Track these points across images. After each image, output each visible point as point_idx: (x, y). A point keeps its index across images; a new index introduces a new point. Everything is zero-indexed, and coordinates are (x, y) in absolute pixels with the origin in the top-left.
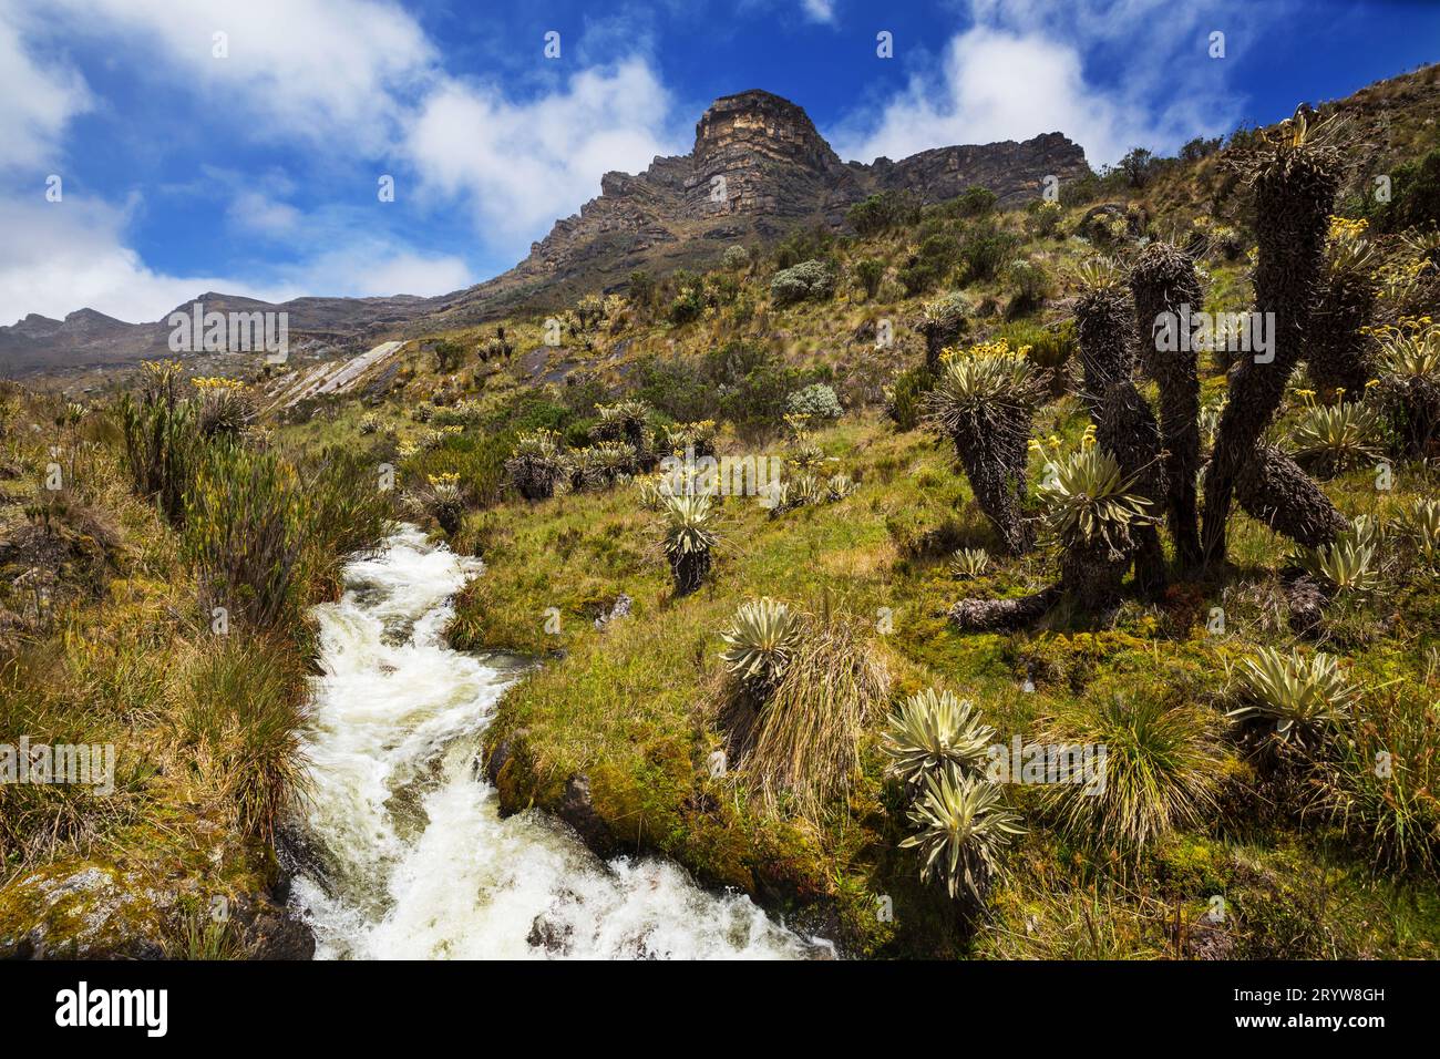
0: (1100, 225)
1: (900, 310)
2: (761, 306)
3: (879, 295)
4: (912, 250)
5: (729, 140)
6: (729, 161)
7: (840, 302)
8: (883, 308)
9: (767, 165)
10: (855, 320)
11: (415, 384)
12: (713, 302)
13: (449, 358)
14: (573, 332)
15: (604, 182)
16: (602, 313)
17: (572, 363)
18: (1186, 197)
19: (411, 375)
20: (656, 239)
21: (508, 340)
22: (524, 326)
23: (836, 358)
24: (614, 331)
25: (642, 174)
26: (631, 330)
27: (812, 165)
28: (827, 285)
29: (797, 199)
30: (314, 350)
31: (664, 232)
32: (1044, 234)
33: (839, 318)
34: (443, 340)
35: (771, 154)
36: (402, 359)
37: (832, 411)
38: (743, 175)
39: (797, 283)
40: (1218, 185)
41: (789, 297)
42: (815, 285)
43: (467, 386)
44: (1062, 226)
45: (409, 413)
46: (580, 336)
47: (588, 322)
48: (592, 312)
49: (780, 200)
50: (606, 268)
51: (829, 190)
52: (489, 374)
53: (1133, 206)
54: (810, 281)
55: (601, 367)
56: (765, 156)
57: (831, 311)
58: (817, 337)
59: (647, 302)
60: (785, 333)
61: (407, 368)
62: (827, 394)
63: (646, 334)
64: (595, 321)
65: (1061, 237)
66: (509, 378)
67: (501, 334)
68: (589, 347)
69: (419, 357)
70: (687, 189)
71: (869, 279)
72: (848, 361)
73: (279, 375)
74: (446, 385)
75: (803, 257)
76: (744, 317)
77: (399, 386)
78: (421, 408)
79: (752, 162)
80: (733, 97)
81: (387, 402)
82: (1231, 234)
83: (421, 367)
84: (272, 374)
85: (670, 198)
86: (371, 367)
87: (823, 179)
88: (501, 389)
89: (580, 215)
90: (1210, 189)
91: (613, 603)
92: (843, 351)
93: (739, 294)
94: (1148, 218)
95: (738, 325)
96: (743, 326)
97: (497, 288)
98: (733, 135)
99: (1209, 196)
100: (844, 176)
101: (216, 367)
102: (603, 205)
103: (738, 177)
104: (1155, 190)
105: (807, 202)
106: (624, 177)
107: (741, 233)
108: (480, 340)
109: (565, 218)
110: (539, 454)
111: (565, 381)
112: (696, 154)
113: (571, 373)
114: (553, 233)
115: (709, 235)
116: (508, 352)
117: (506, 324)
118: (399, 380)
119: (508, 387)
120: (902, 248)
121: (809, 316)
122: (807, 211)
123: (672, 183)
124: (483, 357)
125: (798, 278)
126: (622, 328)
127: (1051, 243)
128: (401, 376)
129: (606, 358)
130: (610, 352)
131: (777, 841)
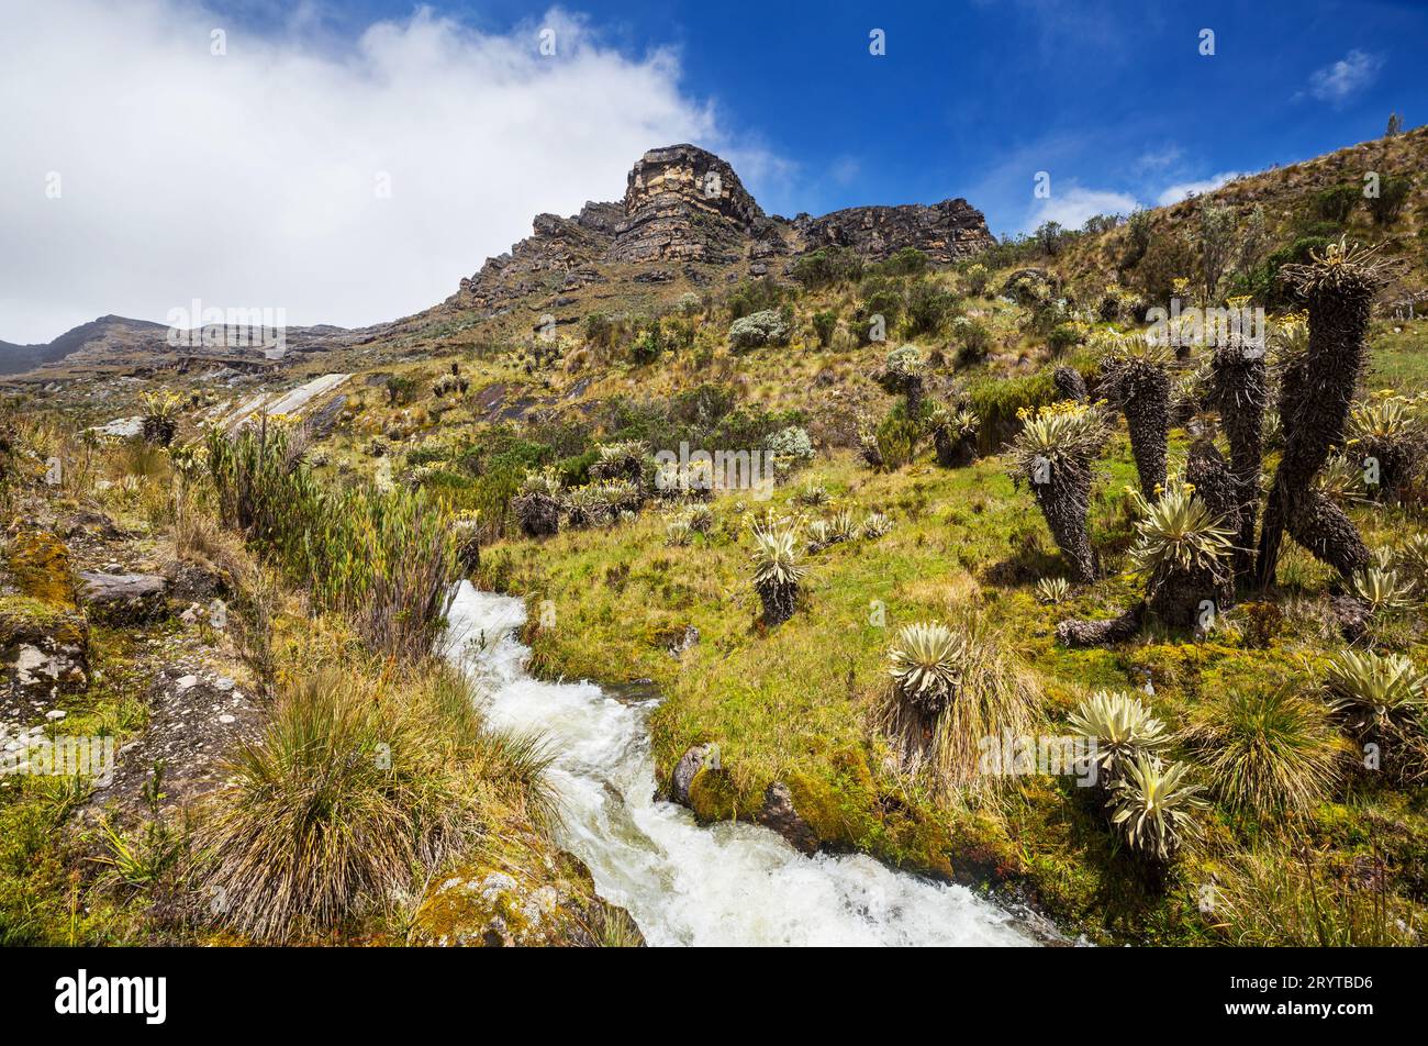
0: (1024, 288)
1: (855, 360)
2: (719, 352)
3: (833, 345)
4: (859, 304)
5: (659, 190)
6: (660, 209)
7: (797, 350)
8: (839, 356)
9: (696, 216)
10: (813, 366)
11: (364, 418)
12: (671, 346)
13: (401, 392)
14: (529, 370)
15: (535, 224)
16: (557, 352)
17: (530, 401)
18: (1093, 265)
19: (361, 407)
20: (587, 281)
21: (464, 376)
22: (476, 362)
23: (798, 402)
24: (573, 370)
25: (573, 217)
26: (589, 369)
27: (739, 217)
28: (782, 334)
29: (724, 248)
30: (226, 378)
31: (595, 273)
32: (974, 293)
33: (797, 365)
34: (392, 374)
35: (699, 205)
36: (349, 392)
37: (807, 453)
38: (672, 223)
39: (755, 331)
40: (1120, 257)
41: (746, 344)
42: (771, 333)
43: (422, 420)
44: (990, 288)
45: (361, 447)
46: (536, 375)
47: (543, 360)
48: (548, 351)
49: (707, 249)
50: (537, 306)
51: (754, 241)
52: (445, 410)
53: (1052, 272)
54: (767, 329)
55: (561, 404)
56: (694, 206)
57: (789, 357)
58: (777, 382)
59: (604, 343)
60: (747, 377)
61: (355, 401)
62: (802, 439)
63: (604, 374)
64: (550, 361)
65: (990, 297)
66: (465, 414)
67: (455, 369)
68: (546, 385)
69: (367, 390)
70: (618, 234)
71: (823, 329)
72: (810, 405)
73: (208, 404)
74: (399, 419)
75: (755, 306)
76: (704, 361)
77: (346, 419)
78: (374, 442)
79: (682, 212)
80: (664, 150)
81: (334, 436)
82: (1139, 301)
83: (368, 401)
84: (200, 403)
85: (600, 242)
86: (314, 399)
87: (748, 230)
88: (458, 425)
89: (511, 254)
90: (1114, 259)
91: (683, 633)
92: (804, 396)
93: (696, 339)
94: (1064, 283)
95: (699, 367)
96: (703, 370)
97: (424, 322)
98: (664, 185)
99: (1113, 265)
100: (768, 229)
101: (116, 393)
102: (534, 245)
103: (667, 225)
104: (1067, 258)
105: (733, 251)
106: (557, 220)
107: (671, 278)
108: (431, 375)
109: (495, 257)
110: (546, 492)
111: (526, 418)
112: (627, 202)
113: (531, 410)
114: (483, 270)
115: (638, 279)
116: (464, 387)
117: (458, 359)
118: (346, 413)
119: (465, 422)
120: (848, 301)
121: (769, 362)
122: (735, 260)
123: (603, 228)
124: (438, 393)
125: (756, 326)
126: (580, 368)
127: (982, 301)
128: (349, 408)
129: (565, 397)
130: (569, 390)
131: (974, 830)
